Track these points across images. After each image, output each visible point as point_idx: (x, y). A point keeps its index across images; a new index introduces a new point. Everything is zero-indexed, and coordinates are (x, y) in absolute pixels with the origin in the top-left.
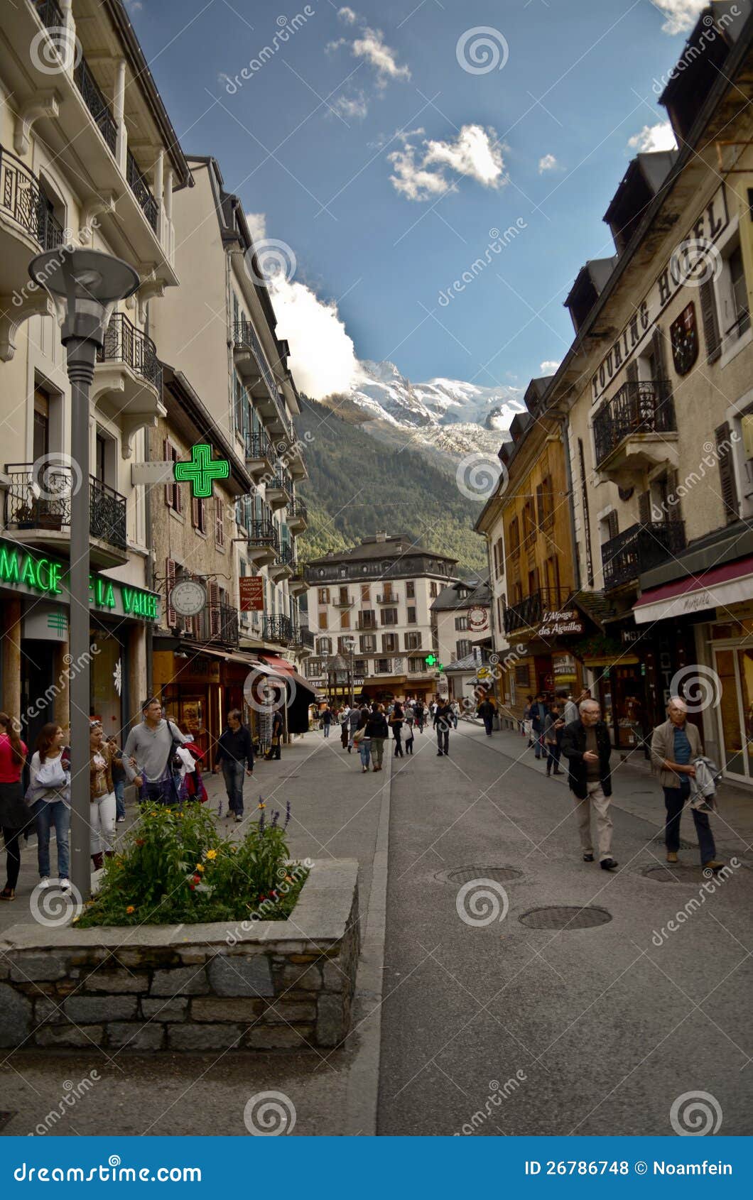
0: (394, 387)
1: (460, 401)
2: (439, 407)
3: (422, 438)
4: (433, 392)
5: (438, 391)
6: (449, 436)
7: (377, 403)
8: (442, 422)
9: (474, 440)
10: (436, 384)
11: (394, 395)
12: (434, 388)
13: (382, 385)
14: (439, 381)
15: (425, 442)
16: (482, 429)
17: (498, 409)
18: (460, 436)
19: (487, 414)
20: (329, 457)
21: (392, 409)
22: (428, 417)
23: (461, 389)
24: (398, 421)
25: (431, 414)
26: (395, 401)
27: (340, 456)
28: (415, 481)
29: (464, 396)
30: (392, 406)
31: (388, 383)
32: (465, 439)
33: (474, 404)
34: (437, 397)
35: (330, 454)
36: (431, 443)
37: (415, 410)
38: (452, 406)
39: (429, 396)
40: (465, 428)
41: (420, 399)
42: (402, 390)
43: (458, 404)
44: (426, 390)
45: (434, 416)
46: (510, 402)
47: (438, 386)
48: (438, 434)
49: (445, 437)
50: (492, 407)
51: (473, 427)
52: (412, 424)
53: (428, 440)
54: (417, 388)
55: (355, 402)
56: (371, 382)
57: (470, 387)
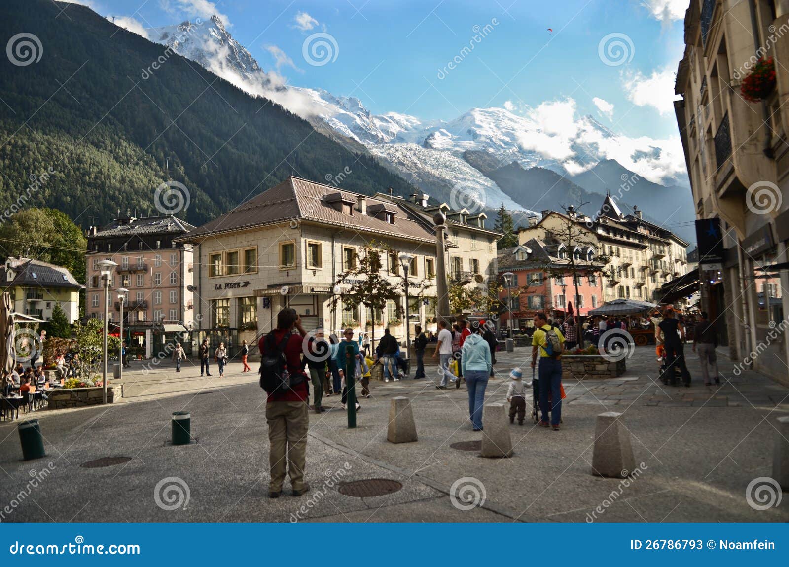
0: (359, 115)
1: (406, 129)
2: (391, 132)
3: (376, 151)
4: (387, 121)
5: (390, 120)
6: (397, 151)
7: (346, 126)
8: (392, 142)
9: (415, 155)
10: (389, 116)
11: (358, 121)
12: (387, 118)
13: (350, 114)
14: (391, 114)
15: (380, 154)
16: (421, 148)
17: (432, 135)
18: (405, 152)
19: (424, 138)
20: (305, 156)
21: (357, 131)
22: (382, 138)
23: (407, 120)
24: (361, 140)
25: (385, 136)
26: (359, 125)
27: (313, 156)
28: (369, 177)
29: (409, 125)
30: (357, 129)
31: (355, 112)
32: (408, 154)
33: (415, 131)
34: (390, 125)
35: (306, 154)
36: (384, 155)
37: (373, 133)
38: (400, 132)
39: (384, 124)
40: (409, 146)
41: (378, 126)
42: (365, 118)
43: (403, 130)
44: (382, 119)
45: (387, 138)
46: (441, 130)
47: (390, 117)
48: (389, 149)
49: (394, 152)
50: (428, 133)
51: (414, 146)
52: (371, 143)
53: (382, 153)
54: (376, 117)
55: (331, 125)
56: (342, 111)
57: (413, 119)
